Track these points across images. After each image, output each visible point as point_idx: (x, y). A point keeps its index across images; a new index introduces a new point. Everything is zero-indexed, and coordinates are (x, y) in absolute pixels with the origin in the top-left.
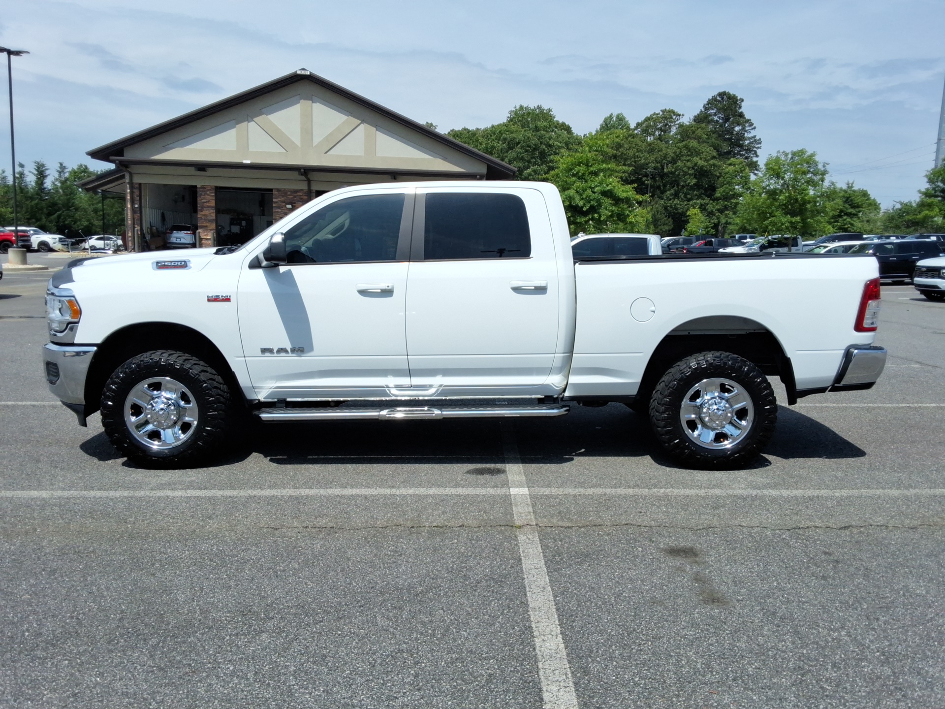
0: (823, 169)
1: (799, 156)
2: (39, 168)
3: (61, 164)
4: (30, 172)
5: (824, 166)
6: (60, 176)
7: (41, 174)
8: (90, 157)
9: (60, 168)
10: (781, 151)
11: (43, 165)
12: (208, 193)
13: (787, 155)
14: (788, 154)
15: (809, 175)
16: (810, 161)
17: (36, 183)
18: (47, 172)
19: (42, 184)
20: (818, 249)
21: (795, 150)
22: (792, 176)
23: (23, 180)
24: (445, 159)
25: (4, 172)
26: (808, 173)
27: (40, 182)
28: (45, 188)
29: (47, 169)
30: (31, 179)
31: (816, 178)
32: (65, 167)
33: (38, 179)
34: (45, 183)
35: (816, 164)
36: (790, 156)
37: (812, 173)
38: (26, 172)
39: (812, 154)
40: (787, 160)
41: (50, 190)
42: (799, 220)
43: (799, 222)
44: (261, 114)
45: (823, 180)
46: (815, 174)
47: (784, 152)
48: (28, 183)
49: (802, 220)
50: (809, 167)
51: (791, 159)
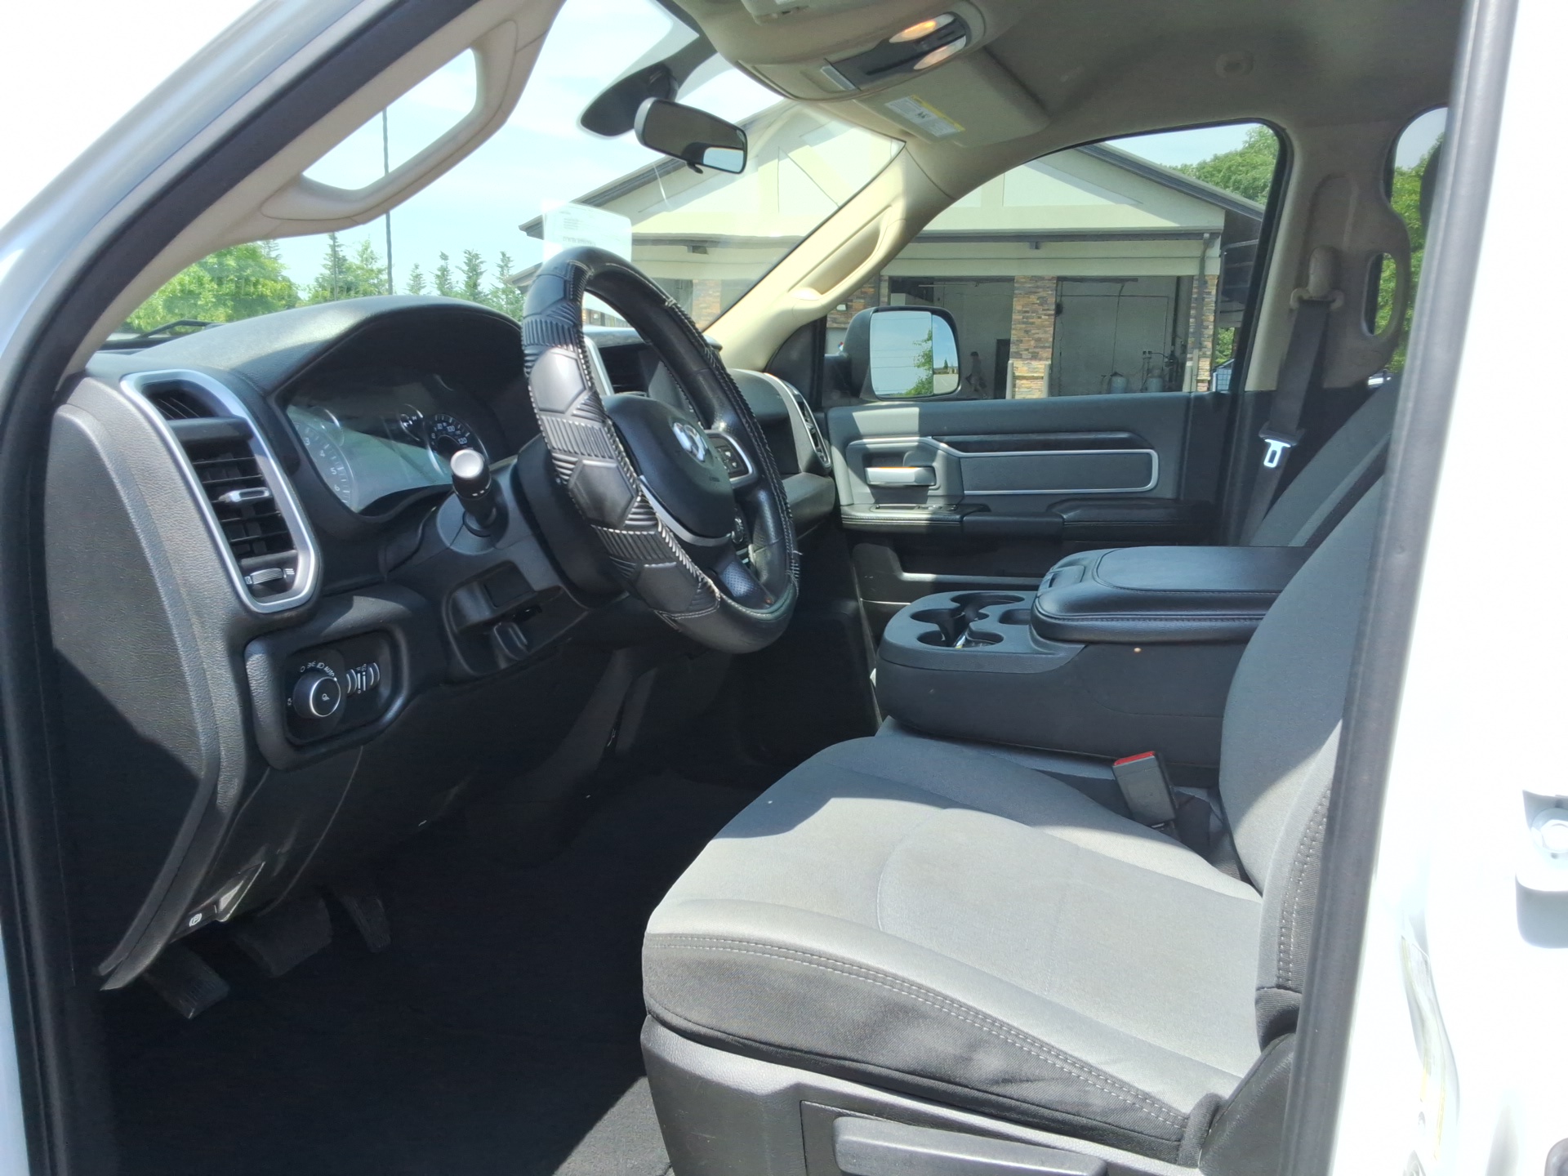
2: (470, 260)
3: (504, 255)
4: (457, 267)
6: (502, 274)
7: (474, 271)
8: (525, 233)
9: (503, 261)
11: (476, 256)
12: (711, 292)
17: (467, 285)
18: (483, 267)
19: (475, 285)
23: (446, 280)
24: (1138, 204)
25: (417, 267)
27: (471, 283)
28: (480, 293)
29: (482, 262)
30: (458, 279)
32: (508, 258)
33: (469, 278)
34: (479, 285)
38: (451, 268)
41: (488, 295)
44: (801, 144)
48: (454, 284)
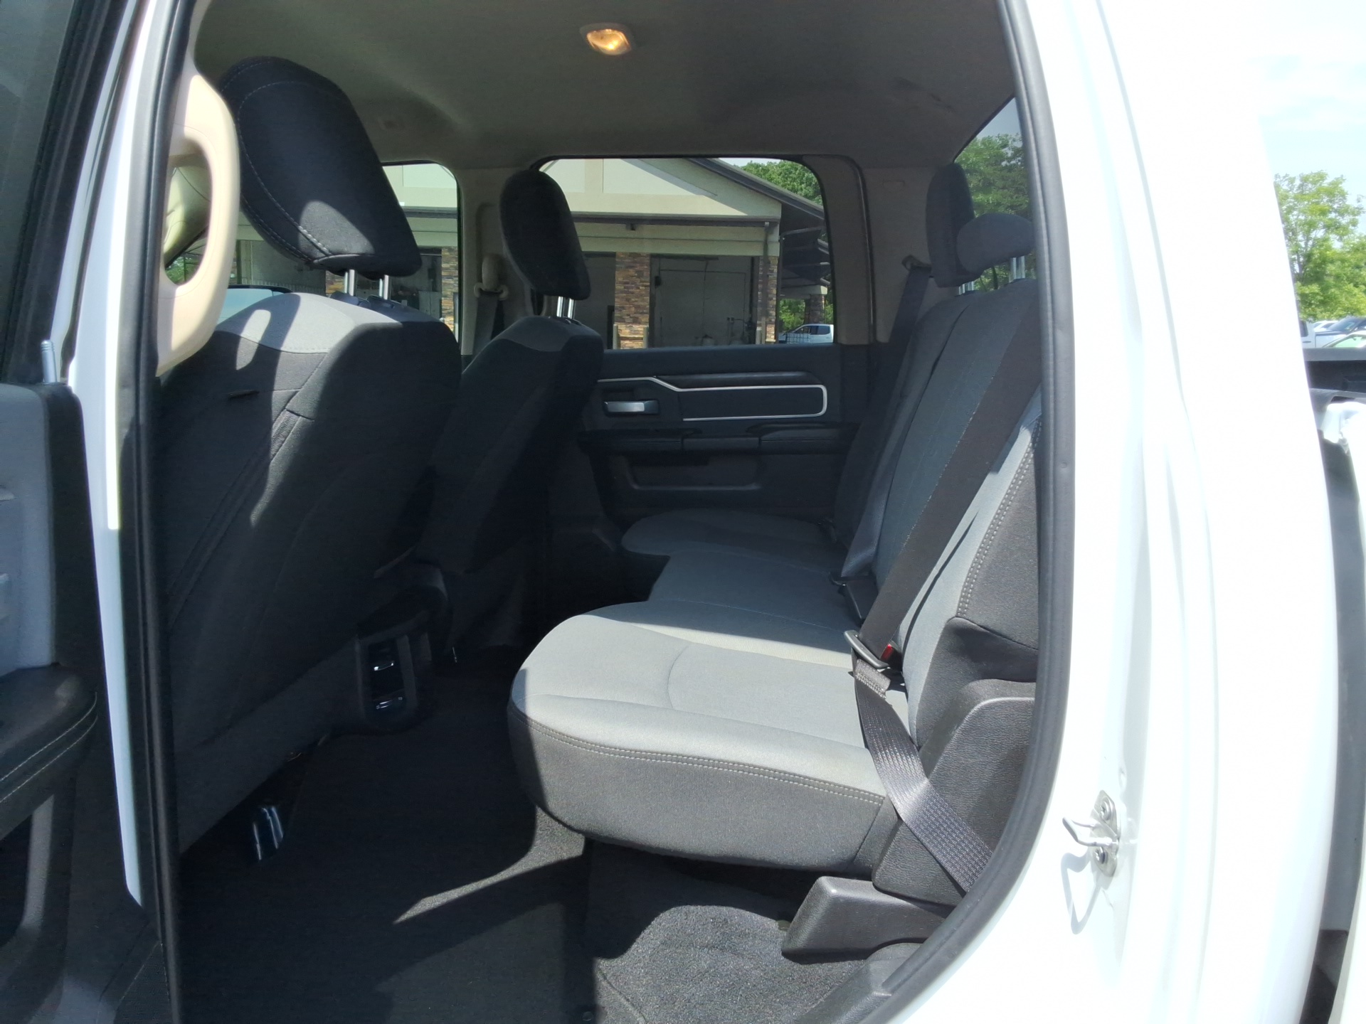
0: (1356, 205)
1: (1314, 183)
5: (1359, 201)
10: (1282, 175)
13: (1292, 181)
14: (1294, 178)
15: (1333, 215)
16: (1334, 192)
20: (1351, 340)
21: (1307, 172)
22: (1302, 217)
24: (714, 196)
26: (1330, 212)
31: (1344, 221)
35: (1343, 195)
36: (1298, 183)
37: (1336, 211)
39: (1337, 179)
40: (1291, 189)
42: (1317, 291)
43: (1318, 294)
45: (1354, 223)
46: (1342, 212)
47: (1287, 175)
49: (1322, 290)
50: (1331, 201)
51: (1299, 188)
